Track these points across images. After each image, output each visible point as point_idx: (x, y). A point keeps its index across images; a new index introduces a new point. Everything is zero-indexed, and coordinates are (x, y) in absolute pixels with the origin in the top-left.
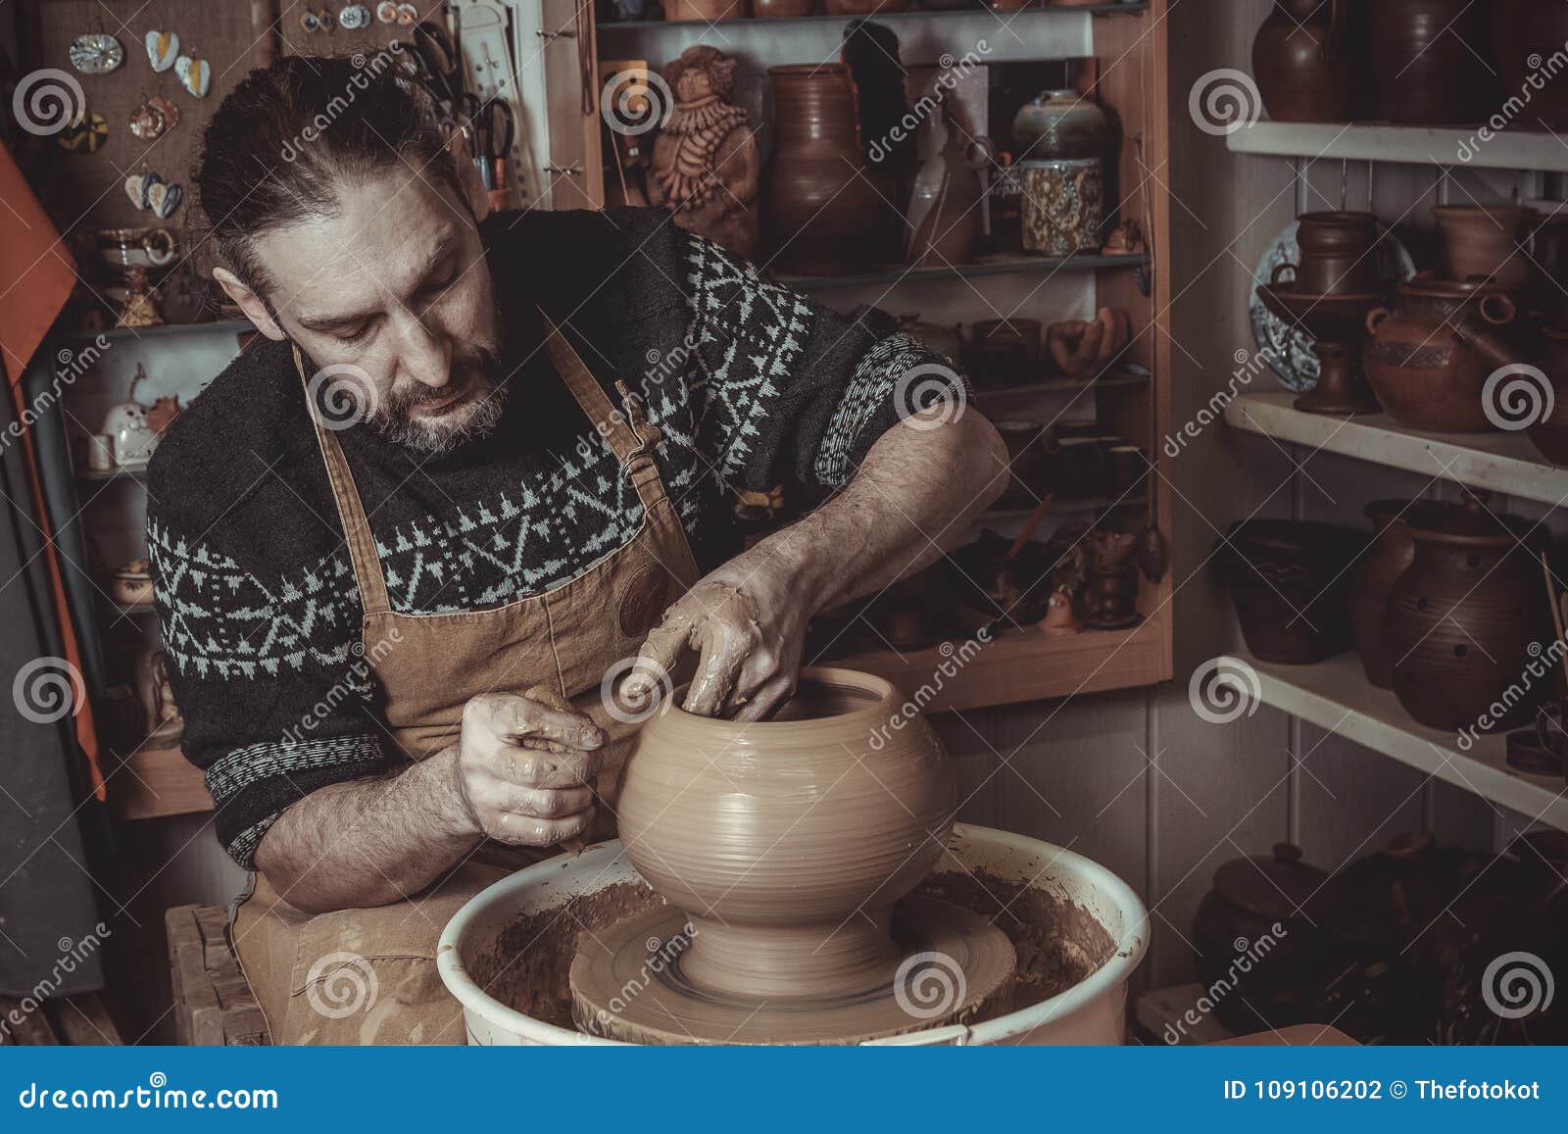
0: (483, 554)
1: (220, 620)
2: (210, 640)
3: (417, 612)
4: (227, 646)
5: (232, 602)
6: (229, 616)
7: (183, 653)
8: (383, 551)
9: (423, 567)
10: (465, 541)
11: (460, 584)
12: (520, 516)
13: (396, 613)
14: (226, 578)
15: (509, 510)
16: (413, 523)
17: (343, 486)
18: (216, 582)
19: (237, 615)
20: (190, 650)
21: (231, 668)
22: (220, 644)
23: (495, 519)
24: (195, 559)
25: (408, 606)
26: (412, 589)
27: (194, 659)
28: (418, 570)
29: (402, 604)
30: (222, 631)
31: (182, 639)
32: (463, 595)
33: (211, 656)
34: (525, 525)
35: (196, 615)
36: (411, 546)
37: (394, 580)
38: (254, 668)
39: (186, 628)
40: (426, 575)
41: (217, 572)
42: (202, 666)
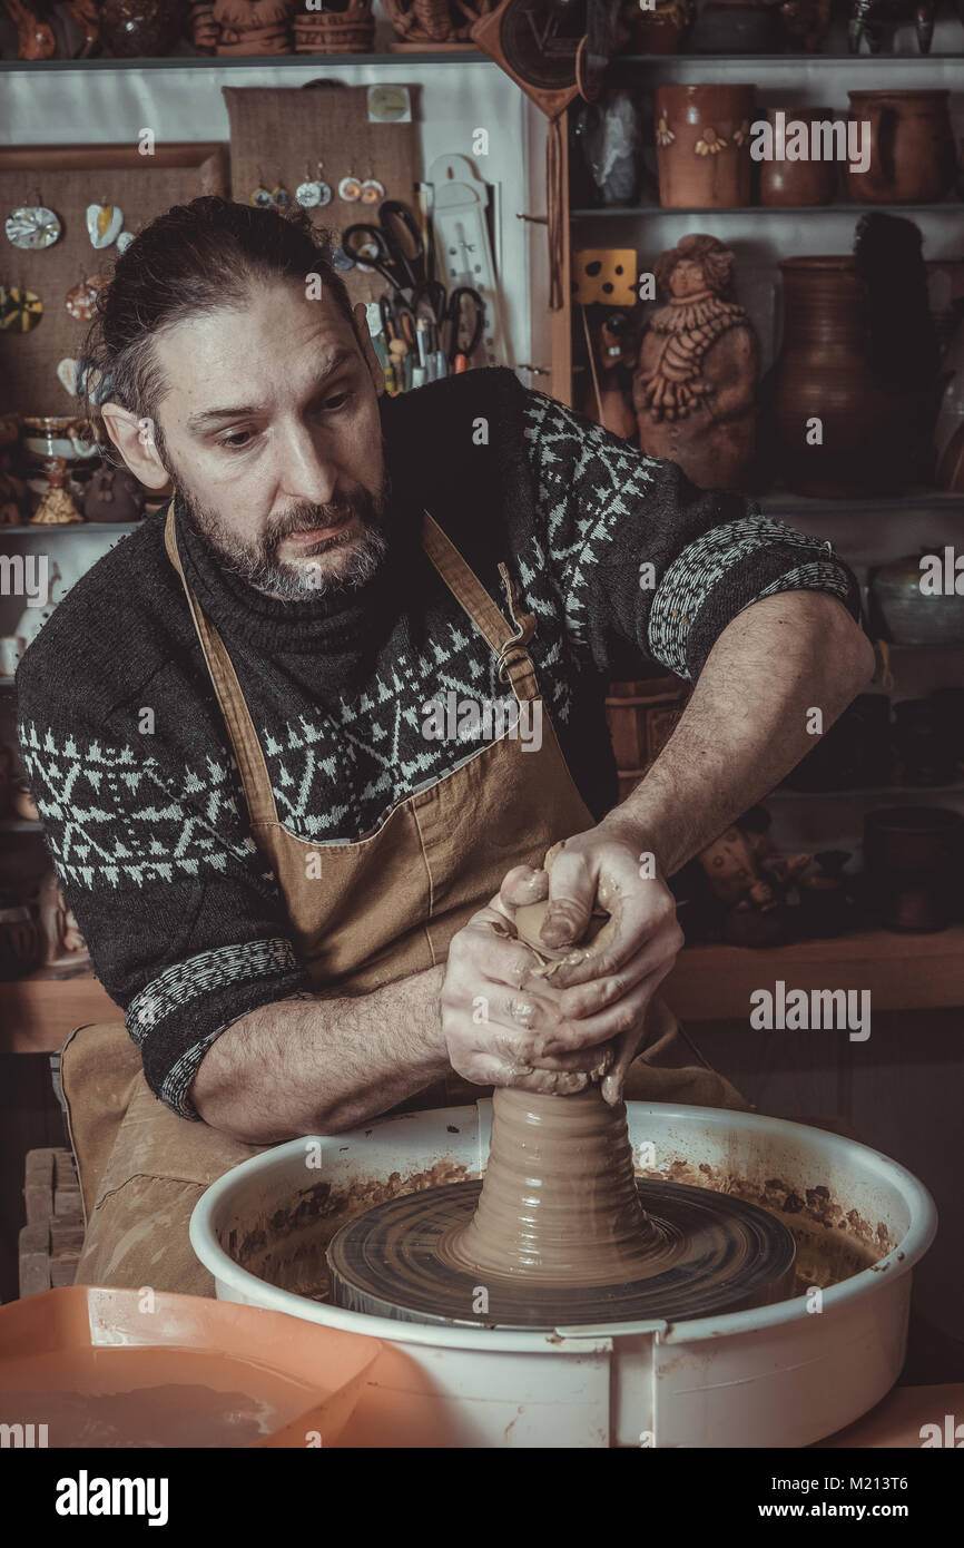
0: (362, 746)
1: (126, 821)
2: (117, 845)
4: (138, 848)
6: (135, 816)
7: (88, 866)
8: (275, 747)
9: (315, 766)
10: (347, 734)
12: (393, 699)
14: (123, 776)
15: (384, 693)
16: (301, 718)
18: (113, 781)
20: (94, 860)
22: (129, 848)
23: (372, 704)
24: (87, 759)
25: (299, 810)
26: (305, 790)
27: (102, 869)
28: (310, 769)
29: (294, 807)
30: (131, 832)
31: (83, 852)
33: (120, 862)
35: (97, 821)
36: (301, 743)
37: (288, 780)
38: (171, 869)
39: (86, 837)
40: (319, 774)
41: (112, 770)
42: (112, 875)
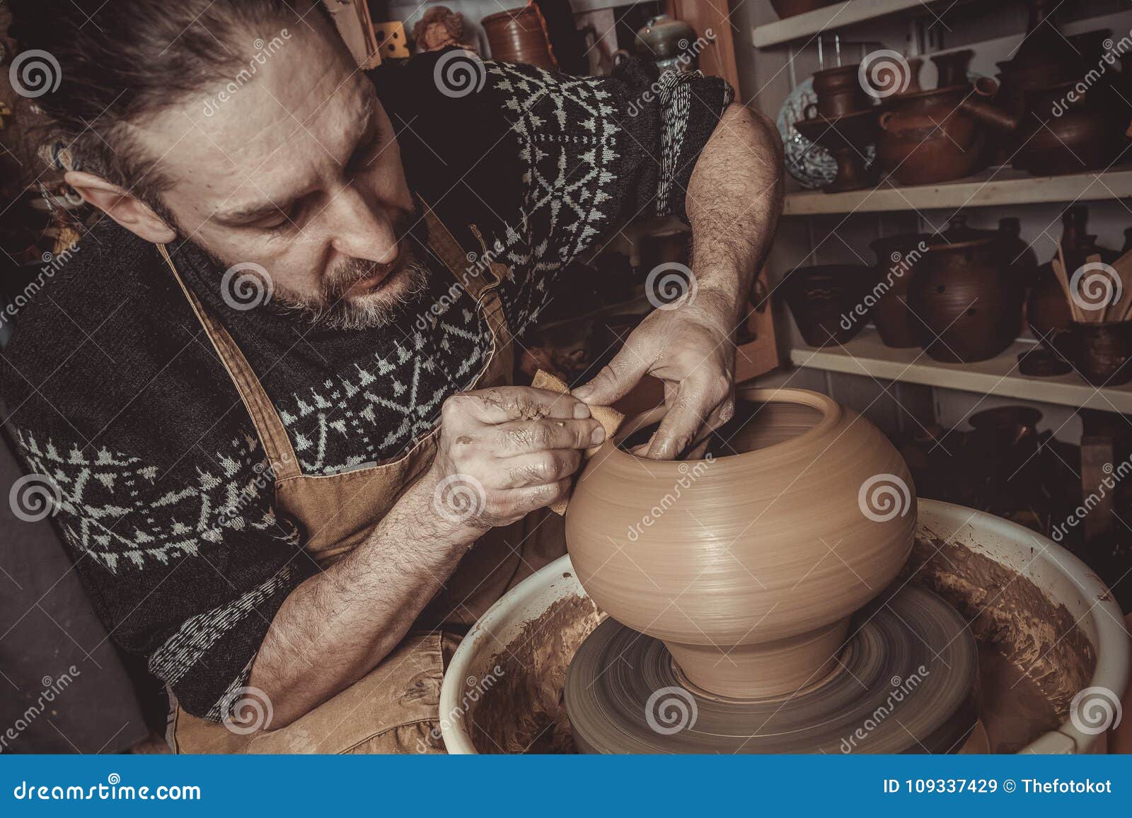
0: (384, 403)
1: (145, 512)
2: (138, 533)
3: (328, 469)
4: (159, 533)
5: (151, 491)
6: (154, 505)
7: (110, 551)
8: (288, 418)
9: (328, 426)
10: (367, 395)
11: (364, 436)
12: (413, 358)
13: (307, 476)
14: (139, 472)
15: (404, 356)
16: (312, 389)
17: (238, 366)
18: (128, 478)
19: (163, 501)
20: (115, 547)
21: (168, 553)
22: (150, 533)
23: (393, 367)
24: (97, 463)
25: (318, 465)
26: (322, 447)
27: (126, 554)
28: (324, 429)
29: (313, 464)
30: (150, 521)
31: (103, 540)
32: (368, 444)
33: (143, 547)
34: (418, 365)
35: (114, 514)
36: (312, 408)
37: (303, 443)
38: (196, 544)
39: (104, 529)
40: (332, 433)
41: (127, 469)
42: (136, 557)
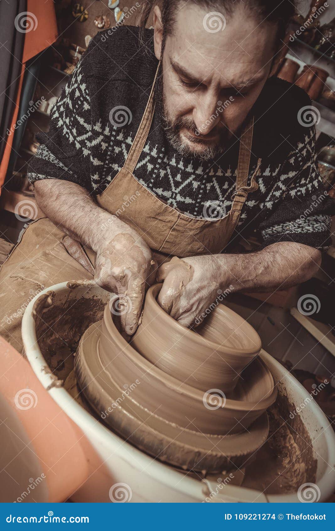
0: (170, 176)
5: (81, 113)
6: (77, 116)
10: (168, 167)
12: (192, 173)
14: (85, 102)
15: (190, 169)
18: (81, 101)
19: (79, 119)
20: (61, 114)
21: (67, 133)
23: (183, 168)
24: (80, 86)
31: (61, 109)
32: (151, 183)
33: (65, 122)
34: (191, 178)
35: (70, 106)
36: (149, 152)
38: (73, 140)
40: (145, 166)
41: (83, 97)
42: (60, 123)
